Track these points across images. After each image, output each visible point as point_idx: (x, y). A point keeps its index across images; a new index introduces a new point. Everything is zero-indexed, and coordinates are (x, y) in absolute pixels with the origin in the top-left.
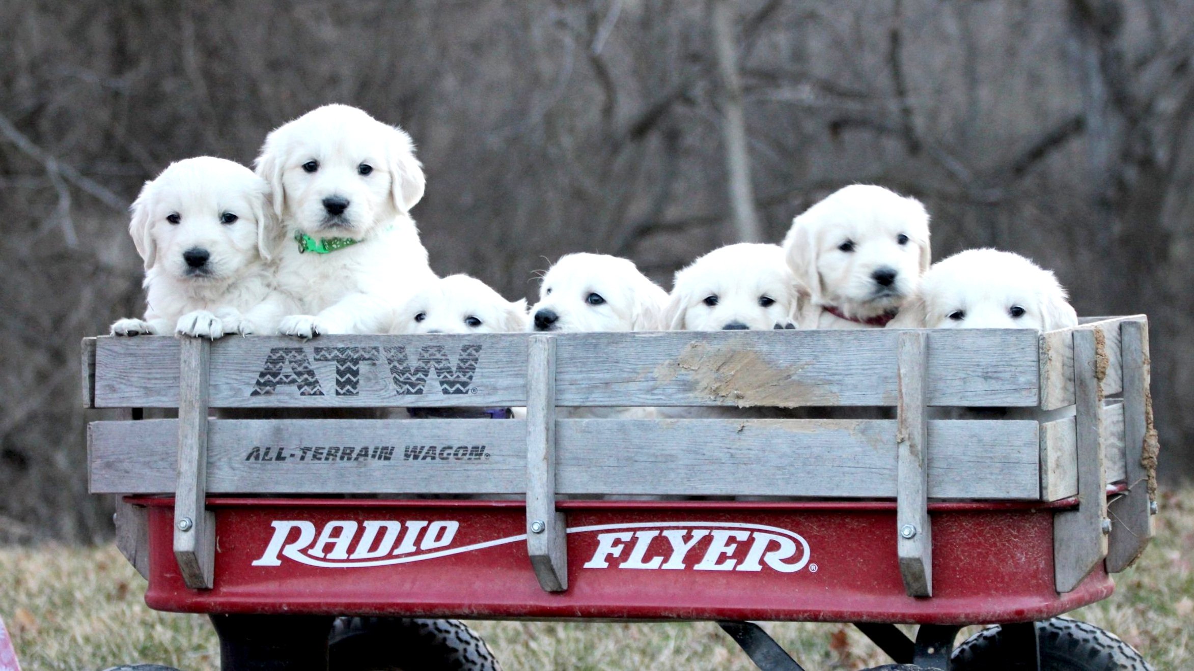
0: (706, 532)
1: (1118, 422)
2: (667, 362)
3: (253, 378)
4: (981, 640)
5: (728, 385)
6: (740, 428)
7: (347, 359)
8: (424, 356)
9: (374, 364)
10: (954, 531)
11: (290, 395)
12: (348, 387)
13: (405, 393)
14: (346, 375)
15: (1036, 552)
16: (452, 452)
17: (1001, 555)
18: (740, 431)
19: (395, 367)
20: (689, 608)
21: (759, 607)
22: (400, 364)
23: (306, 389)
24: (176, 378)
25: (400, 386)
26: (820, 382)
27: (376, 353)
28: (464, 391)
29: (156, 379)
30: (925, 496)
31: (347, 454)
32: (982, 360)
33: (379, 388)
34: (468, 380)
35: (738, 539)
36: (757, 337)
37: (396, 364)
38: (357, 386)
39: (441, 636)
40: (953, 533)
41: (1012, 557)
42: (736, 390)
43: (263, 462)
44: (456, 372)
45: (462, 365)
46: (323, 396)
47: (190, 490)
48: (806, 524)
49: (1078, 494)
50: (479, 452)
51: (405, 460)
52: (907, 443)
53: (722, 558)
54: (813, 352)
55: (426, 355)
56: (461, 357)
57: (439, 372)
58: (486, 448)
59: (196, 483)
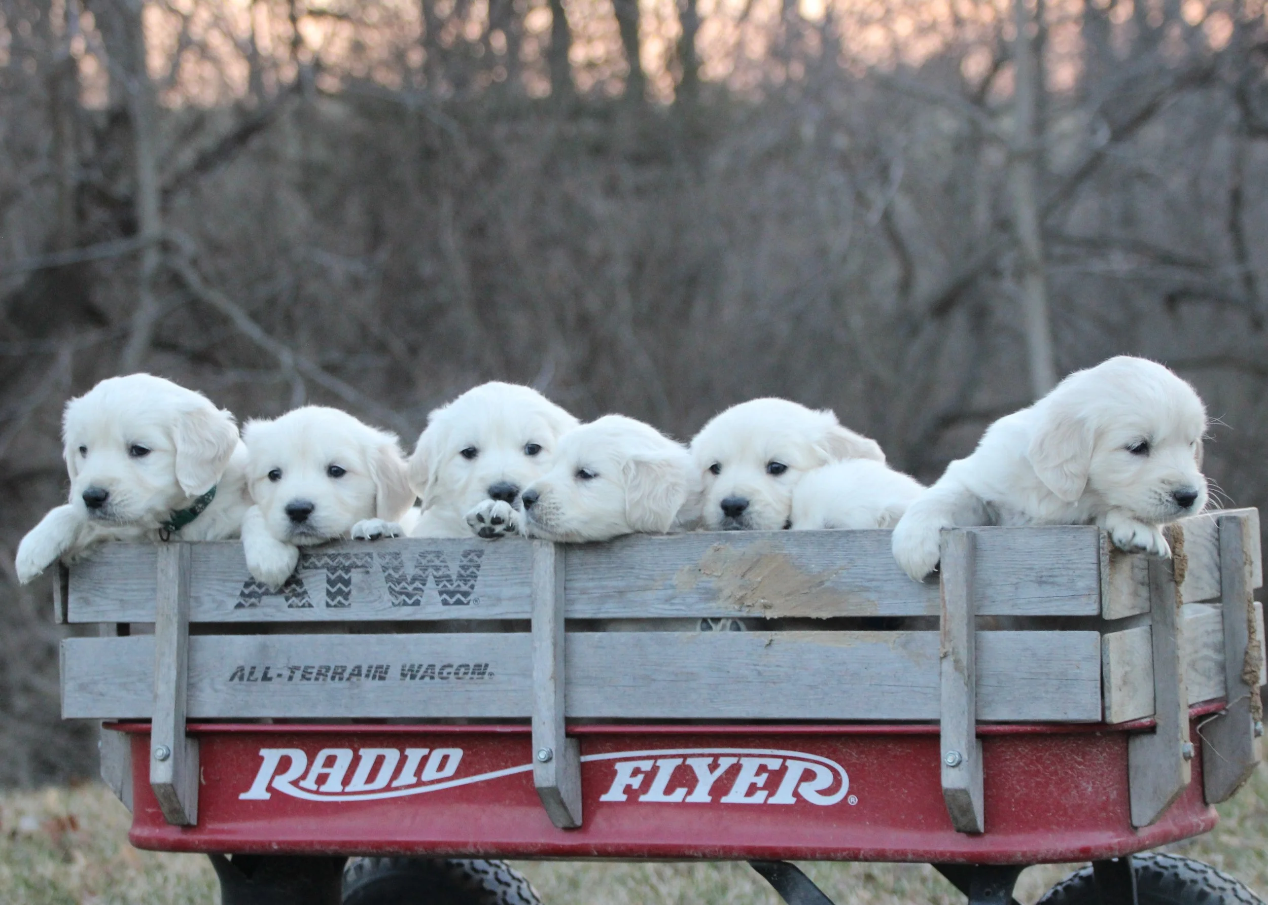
0: (734, 760)
1: (1214, 631)
2: (687, 567)
3: (236, 589)
4: (1077, 880)
5: (753, 594)
6: (767, 642)
7: (338, 567)
8: (421, 563)
9: (368, 572)
10: (1008, 757)
11: (277, 608)
12: (340, 598)
13: (401, 604)
14: (336, 584)
15: (1105, 781)
16: (452, 670)
17: (1063, 785)
18: (767, 645)
19: (390, 575)
20: (715, 846)
21: (793, 844)
22: (394, 571)
23: (293, 601)
24: (154, 590)
25: (396, 596)
26: (856, 589)
27: (369, 560)
28: (465, 602)
29: (133, 590)
30: (973, 719)
31: (338, 674)
32: (1036, 563)
33: (372, 598)
34: (470, 590)
35: (770, 768)
36: (786, 538)
37: (391, 571)
38: (349, 597)
39: (477, 877)
40: (1007, 760)
41: (1077, 787)
42: (763, 598)
43: (248, 682)
44: (456, 580)
45: (463, 572)
46: (311, 609)
47: (168, 715)
48: (844, 750)
49: (1155, 714)
50: (482, 671)
51: (401, 679)
52: (951, 658)
53: (752, 789)
54: (849, 554)
55: (424, 562)
56: (462, 564)
57: (438, 580)
58: (489, 666)
59: (174, 707)
